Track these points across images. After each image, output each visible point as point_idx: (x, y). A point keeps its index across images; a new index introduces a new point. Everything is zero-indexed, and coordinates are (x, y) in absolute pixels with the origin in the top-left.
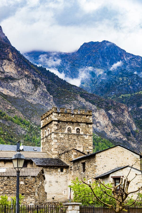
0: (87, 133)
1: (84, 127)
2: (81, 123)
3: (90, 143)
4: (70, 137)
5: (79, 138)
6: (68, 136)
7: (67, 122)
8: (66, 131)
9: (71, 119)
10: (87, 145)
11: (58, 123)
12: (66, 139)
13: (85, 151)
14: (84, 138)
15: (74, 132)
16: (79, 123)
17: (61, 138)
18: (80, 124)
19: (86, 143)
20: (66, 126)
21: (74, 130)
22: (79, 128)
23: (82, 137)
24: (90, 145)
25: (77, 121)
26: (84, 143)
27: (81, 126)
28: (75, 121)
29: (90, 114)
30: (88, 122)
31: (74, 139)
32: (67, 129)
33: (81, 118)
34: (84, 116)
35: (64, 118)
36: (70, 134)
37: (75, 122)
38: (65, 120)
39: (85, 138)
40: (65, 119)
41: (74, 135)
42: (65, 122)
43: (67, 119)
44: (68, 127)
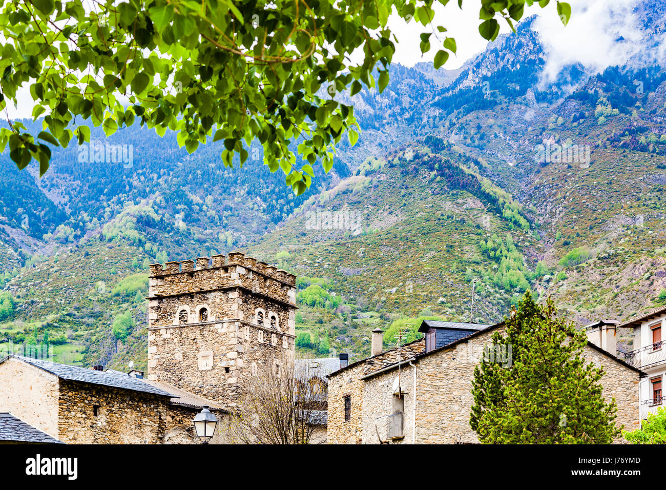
0: (223, 317)
1: (218, 300)
2: (210, 292)
3: (230, 343)
4: (184, 336)
5: (204, 332)
6: (181, 333)
7: (178, 296)
8: (176, 322)
9: (187, 288)
10: (224, 348)
11: (159, 303)
12: (175, 340)
13: (219, 364)
14: (217, 330)
15: (194, 318)
16: (206, 292)
17: (164, 341)
18: (208, 296)
19: (222, 344)
20: (176, 308)
21: (193, 315)
22: (205, 306)
23: (212, 328)
24: (231, 347)
25: (201, 289)
26: (216, 345)
27: (210, 301)
28: (197, 290)
29: (232, 263)
30: (226, 286)
31: (193, 338)
32: (177, 315)
33: (210, 278)
34: (217, 272)
35: (173, 286)
36: (184, 327)
37: (197, 293)
38: (175, 293)
39: (219, 331)
40: (175, 288)
41: (194, 327)
42: (173, 297)
43: (179, 288)
44: (181, 308)
